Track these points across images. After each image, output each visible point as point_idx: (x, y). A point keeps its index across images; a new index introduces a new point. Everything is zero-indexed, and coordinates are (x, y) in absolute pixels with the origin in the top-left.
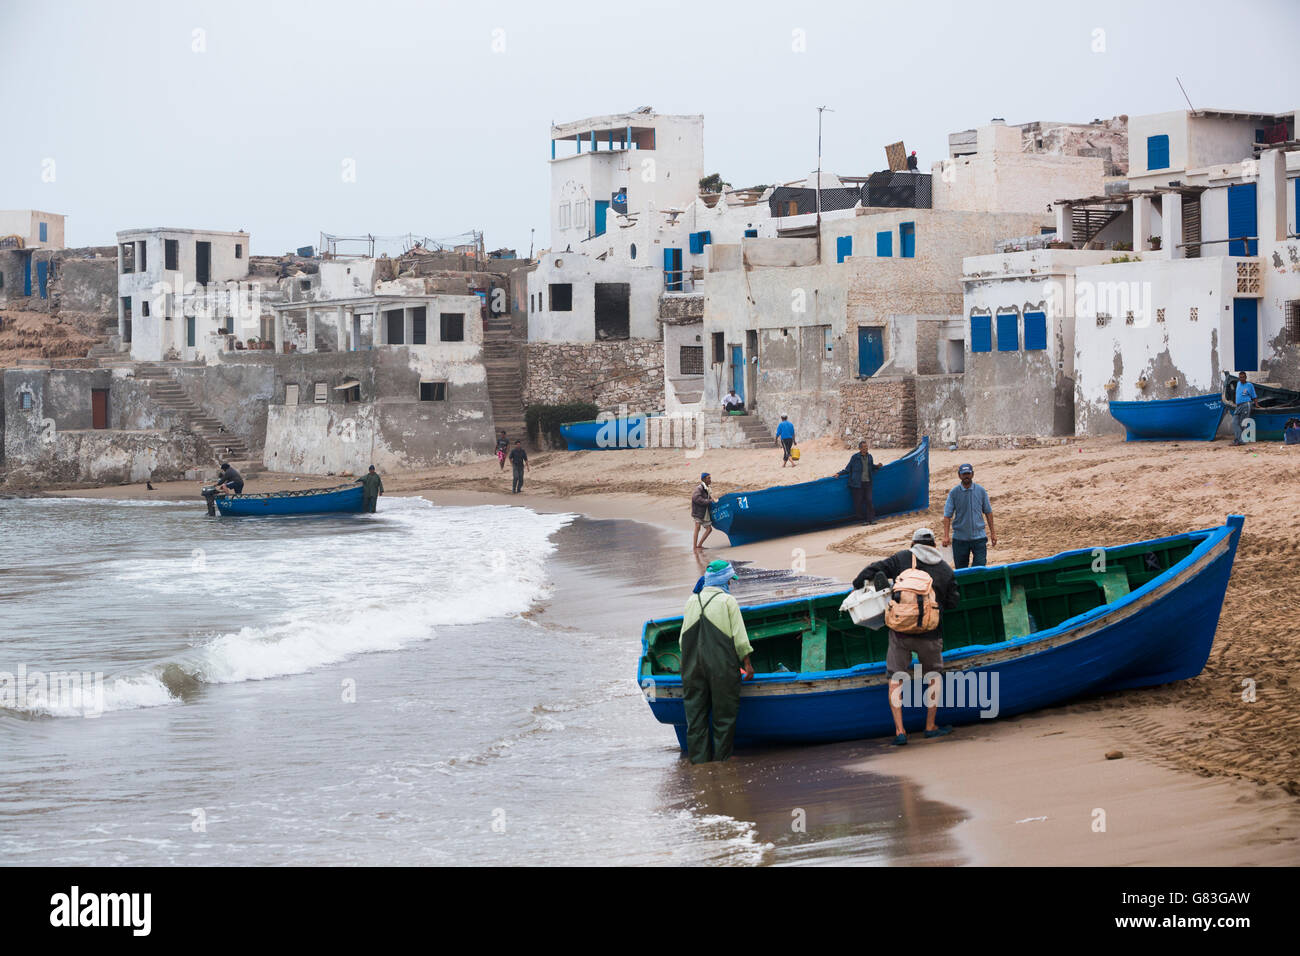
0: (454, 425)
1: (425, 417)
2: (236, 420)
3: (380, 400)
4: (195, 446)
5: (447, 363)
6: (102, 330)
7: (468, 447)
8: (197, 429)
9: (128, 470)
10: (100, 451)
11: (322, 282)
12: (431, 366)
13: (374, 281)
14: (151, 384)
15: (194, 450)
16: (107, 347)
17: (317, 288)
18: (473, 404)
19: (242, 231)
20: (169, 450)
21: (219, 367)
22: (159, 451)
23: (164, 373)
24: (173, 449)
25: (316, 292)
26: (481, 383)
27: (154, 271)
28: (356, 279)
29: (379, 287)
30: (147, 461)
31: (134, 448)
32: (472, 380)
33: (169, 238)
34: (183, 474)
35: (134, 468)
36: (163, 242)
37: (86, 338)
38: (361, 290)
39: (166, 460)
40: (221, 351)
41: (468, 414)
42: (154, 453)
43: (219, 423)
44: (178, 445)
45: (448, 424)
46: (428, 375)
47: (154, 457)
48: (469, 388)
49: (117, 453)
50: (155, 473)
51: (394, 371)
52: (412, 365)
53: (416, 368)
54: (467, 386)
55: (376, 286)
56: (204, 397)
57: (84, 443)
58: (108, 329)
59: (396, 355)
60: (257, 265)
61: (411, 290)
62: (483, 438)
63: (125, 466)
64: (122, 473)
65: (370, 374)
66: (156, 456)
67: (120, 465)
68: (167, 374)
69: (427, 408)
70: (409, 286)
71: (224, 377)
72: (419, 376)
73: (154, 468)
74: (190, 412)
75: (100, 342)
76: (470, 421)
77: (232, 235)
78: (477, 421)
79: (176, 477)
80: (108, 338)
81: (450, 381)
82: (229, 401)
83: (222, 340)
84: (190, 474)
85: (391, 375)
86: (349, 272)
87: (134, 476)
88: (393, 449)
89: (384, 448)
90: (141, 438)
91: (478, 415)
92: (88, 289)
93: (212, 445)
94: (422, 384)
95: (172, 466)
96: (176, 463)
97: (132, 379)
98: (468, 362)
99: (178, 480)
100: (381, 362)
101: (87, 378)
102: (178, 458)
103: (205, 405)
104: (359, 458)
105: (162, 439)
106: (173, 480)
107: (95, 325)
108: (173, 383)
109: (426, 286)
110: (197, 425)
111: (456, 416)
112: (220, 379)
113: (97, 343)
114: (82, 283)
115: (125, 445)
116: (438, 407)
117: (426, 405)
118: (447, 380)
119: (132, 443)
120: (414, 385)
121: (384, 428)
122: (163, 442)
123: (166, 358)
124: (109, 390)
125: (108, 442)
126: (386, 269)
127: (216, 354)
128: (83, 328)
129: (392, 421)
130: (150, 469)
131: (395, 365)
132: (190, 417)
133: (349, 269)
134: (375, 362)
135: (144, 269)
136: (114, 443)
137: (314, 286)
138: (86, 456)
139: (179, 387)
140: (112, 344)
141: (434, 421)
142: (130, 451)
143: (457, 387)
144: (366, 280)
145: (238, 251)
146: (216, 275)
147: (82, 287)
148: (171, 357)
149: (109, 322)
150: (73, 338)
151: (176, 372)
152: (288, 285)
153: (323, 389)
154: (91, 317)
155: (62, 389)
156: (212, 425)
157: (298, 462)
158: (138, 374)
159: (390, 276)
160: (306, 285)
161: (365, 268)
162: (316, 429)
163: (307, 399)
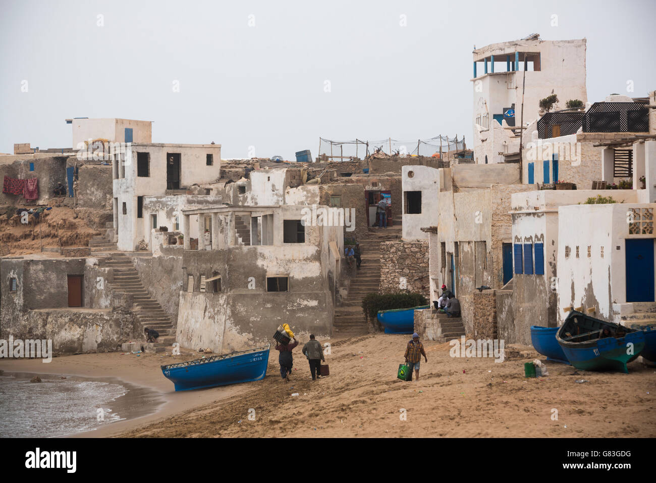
0: (293, 311)
1: (269, 306)
2: (168, 302)
3: (232, 292)
4: (132, 323)
5: (289, 261)
6: (102, 225)
7: (304, 330)
8: (136, 309)
9: (80, 342)
10: (61, 327)
11: (252, 187)
12: (275, 263)
13: (285, 187)
14: (109, 271)
15: (130, 326)
16: (105, 238)
17: (248, 192)
18: (310, 294)
19: (213, 143)
20: (111, 327)
21: (160, 258)
22: (103, 327)
23: (129, 262)
24: (113, 326)
25: (248, 195)
26: (317, 277)
27: (129, 178)
28: (273, 186)
29: (288, 193)
30: (95, 335)
31: (86, 325)
32: (309, 275)
34: (121, 346)
35: (85, 340)
36: (136, 154)
37: (92, 231)
38: (276, 194)
39: (108, 334)
40: (161, 245)
41: (305, 303)
42: (100, 328)
43: (158, 304)
44: (117, 323)
45: (288, 311)
46: (273, 270)
47: (99, 332)
48: (307, 281)
49: (73, 328)
50: (100, 345)
51: (244, 268)
52: (260, 263)
53: (263, 265)
54: (305, 279)
55: (286, 191)
56: (151, 283)
57: (50, 320)
58: (107, 223)
59: (246, 254)
60: (227, 170)
61: (309, 195)
62: (318, 322)
63: (79, 339)
64: (76, 345)
65: (225, 270)
66: (101, 331)
67: (75, 338)
68: (130, 262)
69: (271, 297)
70: (308, 191)
71: (162, 267)
72: (265, 271)
73: (99, 340)
74: (133, 295)
75: (100, 234)
76: (307, 308)
77: (203, 147)
78: (313, 308)
79: (115, 349)
80: (106, 231)
81: (291, 275)
82: (165, 286)
83: (162, 236)
84: (125, 346)
85: (242, 270)
86: (269, 180)
87: (85, 348)
88: (241, 332)
89: (234, 331)
90: (91, 317)
91: (314, 303)
92: (97, 190)
93: (142, 323)
94: (269, 279)
95: (113, 340)
96: (115, 337)
97: (97, 267)
98: (306, 259)
99: (116, 351)
100: (234, 260)
101: (64, 266)
102: (117, 333)
103: (151, 289)
104: (217, 338)
105: (106, 317)
106: (112, 351)
107: (97, 220)
108: (132, 270)
109: (321, 193)
110: (137, 306)
111: (295, 304)
112: (160, 268)
113: (97, 235)
114: (93, 185)
115: (79, 322)
116: (281, 297)
117: (271, 295)
118: (289, 274)
119: (84, 321)
120: (261, 278)
121: (235, 315)
122: (107, 320)
123: (137, 248)
124: (84, 275)
125: (67, 319)
126: (297, 177)
127: (158, 247)
128: (90, 223)
129: (241, 309)
130: (97, 342)
131: (246, 263)
132: (132, 299)
133: (269, 177)
134: (229, 260)
135: (124, 176)
136: (71, 320)
137: (248, 191)
138: (51, 330)
139: (137, 274)
140: (108, 235)
141: (276, 308)
142: (82, 327)
143: (297, 280)
144: (280, 186)
145: (210, 160)
146: (186, 179)
147: (92, 189)
148: (141, 248)
149: (109, 218)
150: (82, 231)
151: (136, 261)
152: (230, 189)
153: (204, 280)
154: (96, 214)
155: (41, 275)
156: (151, 305)
157: (189, 339)
158: (101, 263)
159: (300, 183)
160: (242, 189)
161: (279, 176)
162: (199, 312)
163: (197, 288)
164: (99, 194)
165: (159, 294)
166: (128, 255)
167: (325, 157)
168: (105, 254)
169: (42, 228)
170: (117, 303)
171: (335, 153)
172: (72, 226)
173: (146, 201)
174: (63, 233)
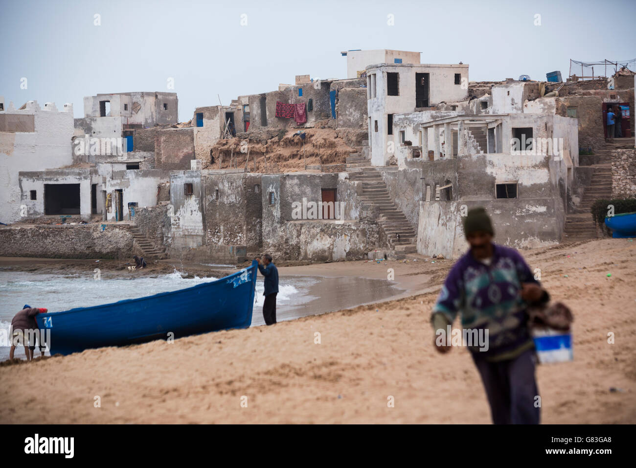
0: (522, 217)
1: (498, 212)
2: (412, 212)
3: (462, 199)
4: (378, 233)
5: (518, 168)
6: (359, 143)
7: (533, 235)
8: (382, 219)
9: (331, 251)
10: (313, 237)
11: (494, 103)
12: (504, 170)
13: (523, 101)
14: (358, 185)
15: (376, 235)
16: (361, 156)
17: (490, 107)
18: (538, 200)
19: (461, 63)
20: (358, 237)
21: (405, 171)
22: (351, 237)
23: (379, 176)
24: (360, 236)
25: (490, 110)
26: (545, 184)
27: (380, 98)
28: (513, 100)
29: (526, 106)
30: (343, 245)
31: (335, 234)
32: (538, 182)
33: (390, 71)
34: (367, 254)
35: (335, 250)
36: (386, 74)
37: (350, 149)
38: (515, 108)
39: (355, 244)
40: (406, 158)
41: (534, 209)
42: (348, 238)
43: (403, 215)
44: (364, 233)
45: (517, 217)
46: (502, 177)
47: (348, 241)
48: (535, 188)
49: (324, 238)
50: (348, 254)
51: (473, 176)
52: (489, 170)
53: (492, 173)
54: (534, 185)
55: (524, 105)
56: (397, 195)
57: (303, 230)
58: (363, 141)
59: (476, 162)
60: (474, 89)
61: (546, 107)
62: (546, 228)
63: (329, 248)
64: (327, 254)
65: (456, 178)
66: (349, 241)
67: (326, 248)
68: (380, 176)
69: (500, 204)
70: (545, 104)
71: (407, 179)
72: (494, 178)
73: (348, 250)
74: (379, 207)
75: (357, 152)
76: (535, 214)
77: (451, 67)
78: (541, 214)
79: (361, 257)
80: (362, 149)
81: (520, 182)
82: (409, 198)
83: (406, 150)
84: (370, 254)
85: (471, 178)
86: (509, 94)
87: (335, 256)
90: (340, 227)
91: (542, 209)
92: (355, 111)
93: (387, 232)
94: (498, 186)
95: (360, 248)
96: (362, 246)
97: (348, 181)
98: (535, 166)
99: (363, 259)
100: (463, 168)
101: (318, 181)
102: (363, 242)
103: (397, 201)
104: (448, 244)
105: (353, 227)
106: (360, 259)
107: (354, 139)
108: (381, 184)
109: (557, 104)
110: (383, 216)
111: (524, 210)
112: (405, 180)
113: (354, 152)
114: (351, 107)
115: (329, 232)
116: (510, 203)
117: (501, 202)
118: (517, 181)
119: (334, 231)
120: (490, 185)
122: (354, 230)
123: (388, 164)
124: (336, 189)
125: (318, 230)
126: (535, 91)
127: (403, 161)
128: (349, 142)
130: (345, 251)
131: (475, 171)
132: (379, 210)
133: (509, 92)
134: (459, 168)
135: (375, 96)
136: (322, 230)
138: (304, 241)
139: (385, 187)
140: (364, 153)
141: (505, 214)
142: (332, 237)
143: (526, 186)
144: (518, 100)
145: (458, 79)
146: (434, 98)
147: (351, 110)
148: (392, 163)
149: (365, 136)
150: (340, 149)
151: (385, 176)
152: (474, 105)
153: (438, 189)
154: (354, 132)
155: (297, 189)
156: (396, 216)
157: (427, 247)
158: (352, 177)
159: (539, 96)
160: (485, 105)
161: (518, 90)
162: (434, 220)
163: (433, 197)
164: (357, 115)
165: (404, 206)
166: (378, 170)
167: (575, 78)
168: (357, 169)
169: (308, 148)
170: (364, 214)
171: (586, 74)
172: (332, 145)
173: (396, 119)
174: (325, 152)
